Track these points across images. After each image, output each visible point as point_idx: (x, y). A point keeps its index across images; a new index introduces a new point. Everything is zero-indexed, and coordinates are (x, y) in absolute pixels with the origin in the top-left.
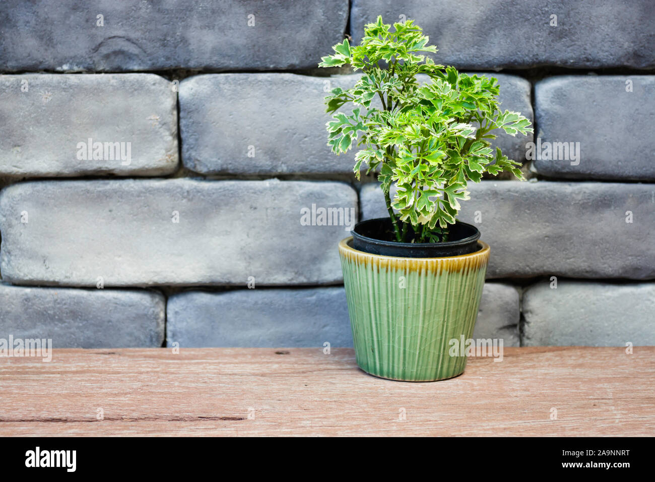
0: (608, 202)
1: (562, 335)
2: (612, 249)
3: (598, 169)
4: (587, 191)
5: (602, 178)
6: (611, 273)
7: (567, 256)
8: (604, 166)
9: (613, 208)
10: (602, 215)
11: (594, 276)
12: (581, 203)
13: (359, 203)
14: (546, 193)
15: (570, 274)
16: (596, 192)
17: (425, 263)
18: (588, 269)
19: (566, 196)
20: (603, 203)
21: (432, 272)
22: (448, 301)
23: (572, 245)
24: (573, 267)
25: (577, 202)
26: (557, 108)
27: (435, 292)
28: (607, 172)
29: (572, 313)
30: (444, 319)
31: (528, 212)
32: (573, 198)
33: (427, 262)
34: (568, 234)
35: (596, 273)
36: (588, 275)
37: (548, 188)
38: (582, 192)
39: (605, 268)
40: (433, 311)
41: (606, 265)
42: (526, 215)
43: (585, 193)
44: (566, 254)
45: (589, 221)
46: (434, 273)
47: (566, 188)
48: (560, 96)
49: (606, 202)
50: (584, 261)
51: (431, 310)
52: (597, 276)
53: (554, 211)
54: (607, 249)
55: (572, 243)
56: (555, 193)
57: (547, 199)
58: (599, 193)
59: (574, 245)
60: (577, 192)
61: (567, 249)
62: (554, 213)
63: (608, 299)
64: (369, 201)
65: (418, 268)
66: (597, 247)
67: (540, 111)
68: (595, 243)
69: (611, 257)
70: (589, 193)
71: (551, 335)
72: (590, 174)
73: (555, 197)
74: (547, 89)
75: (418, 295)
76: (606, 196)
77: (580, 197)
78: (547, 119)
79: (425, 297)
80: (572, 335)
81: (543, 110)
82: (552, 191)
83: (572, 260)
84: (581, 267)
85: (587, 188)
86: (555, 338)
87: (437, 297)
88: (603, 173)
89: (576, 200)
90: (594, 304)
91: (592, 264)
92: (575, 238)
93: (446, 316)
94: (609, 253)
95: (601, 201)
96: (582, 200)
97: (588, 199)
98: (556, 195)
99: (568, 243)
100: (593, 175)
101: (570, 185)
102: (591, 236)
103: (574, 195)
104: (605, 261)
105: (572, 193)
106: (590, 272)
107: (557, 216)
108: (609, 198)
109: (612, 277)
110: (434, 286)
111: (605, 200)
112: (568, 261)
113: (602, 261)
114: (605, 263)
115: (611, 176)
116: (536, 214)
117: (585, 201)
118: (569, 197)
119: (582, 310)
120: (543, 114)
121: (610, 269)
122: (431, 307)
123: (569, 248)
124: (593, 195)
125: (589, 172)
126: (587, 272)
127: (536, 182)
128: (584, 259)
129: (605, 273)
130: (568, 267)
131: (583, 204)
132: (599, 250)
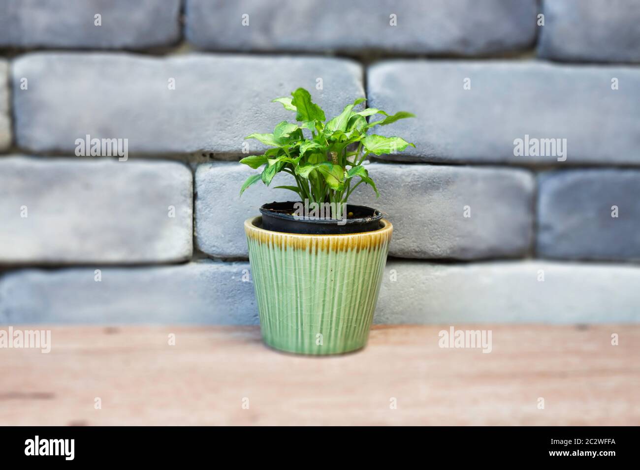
0: (437, 184)
1: (393, 313)
2: (440, 230)
3: (428, 152)
4: (417, 174)
5: (431, 161)
6: (440, 253)
7: (397, 237)
8: (433, 149)
9: (441, 190)
10: (430, 197)
11: (423, 256)
12: (410, 184)
13: (194, 183)
14: (377, 175)
15: (400, 254)
16: (425, 175)
17: (271, 236)
18: (417, 249)
19: (396, 178)
20: (431, 185)
21: (278, 246)
22: (297, 277)
23: (402, 226)
24: (403, 247)
25: (407, 184)
26: (388, 92)
27: (284, 267)
28: (436, 155)
29: (402, 292)
30: (297, 294)
31: (360, 193)
32: (403, 180)
33: (273, 235)
34: (398, 215)
35: (425, 253)
36: (417, 255)
37: (379, 170)
38: (412, 175)
39: (434, 248)
40: (284, 285)
41: (434, 246)
42: (357, 196)
43: (414, 175)
44: (396, 235)
45: (418, 202)
46: (279, 247)
47: (396, 170)
48: (391, 81)
49: (435, 184)
50: (414, 242)
51: (282, 283)
52: (426, 257)
53: (384, 192)
54: (436, 230)
55: (402, 223)
56: (385, 174)
57: (378, 180)
58: (428, 175)
59: (404, 226)
60: (406, 174)
61: (397, 230)
62: (384, 194)
63: (437, 278)
64: (204, 181)
65: (267, 239)
66: (425, 228)
67: (371, 95)
68: (424, 224)
69: (439, 238)
70: (418, 175)
71: (382, 314)
72: (420, 157)
73: (385, 179)
74: (379, 72)
75: (270, 266)
76: (434, 178)
77: (409, 180)
78: (379, 103)
79: (276, 270)
80: (402, 313)
81: (374, 94)
82: (382, 173)
83: (401, 240)
84: (410, 247)
85: (416, 170)
86: (386, 316)
87: (286, 272)
88: (432, 156)
89: (406, 182)
90: (424, 283)
91: (420, 244)
92: (404, 219)
93: (298, 292)
94: (437, 234)
95: (430, 183)
96: (412, 181)
97: (418, 181)
98: (387, 177)
99: (398, 224)
100: (423, 158)
101: (401, 167)
102: (420, 217)
103: (404, 177)
104: (433, 241)
105: (402, 175)
106: (420, 252)
107: (388, 197)
108: (438, 180)
109: (441, 257)
110: (281, 260)
111: (434, 182)
112: (398, 241)
113: (431, 241)
114: (433, 244)
115: (440, 159)
116: (367, 196)
117: (415, 183)
118: (399, 179)
119: (412, 289)
120: (374, 97)
121: (439, 249)
122: (282, 280)
123: (398, 228)
124: (422, 178)
125: (418, 155)
126: (416, 252)
127: (368, 164)
128: (414, 239)
129: (433, 254)
130: (398, 247)
131: (413, 186)
132: (428, 231)
